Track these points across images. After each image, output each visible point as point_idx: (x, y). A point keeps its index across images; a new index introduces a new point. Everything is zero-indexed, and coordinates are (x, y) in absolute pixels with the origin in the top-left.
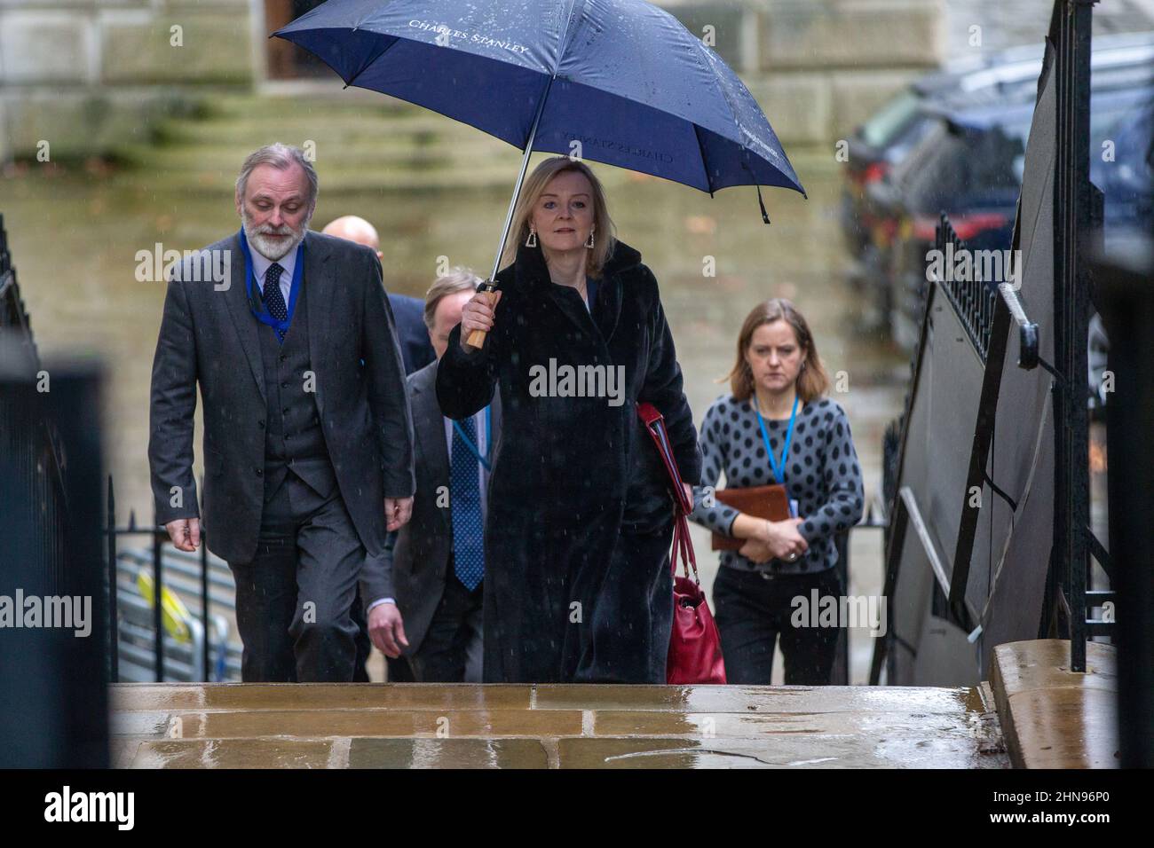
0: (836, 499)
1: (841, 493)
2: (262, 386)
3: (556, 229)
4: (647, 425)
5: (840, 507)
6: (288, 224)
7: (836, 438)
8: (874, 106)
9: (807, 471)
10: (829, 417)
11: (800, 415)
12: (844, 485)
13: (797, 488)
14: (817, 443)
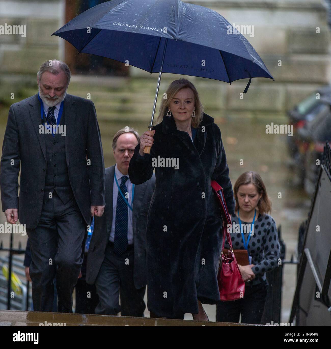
0: (269, 258)
1: (271, 256)
2: (45, 154)
3: (179, 112)
4: (216, 191)
5: (270, 262)
6: (57, 95)
7: (271, 232)
8: (302, 98)
9: (258, 245)
10: (269, 224)
11: (256, 221)
12: (273, 253)
13: (253, 251)
14: (263, 234)
